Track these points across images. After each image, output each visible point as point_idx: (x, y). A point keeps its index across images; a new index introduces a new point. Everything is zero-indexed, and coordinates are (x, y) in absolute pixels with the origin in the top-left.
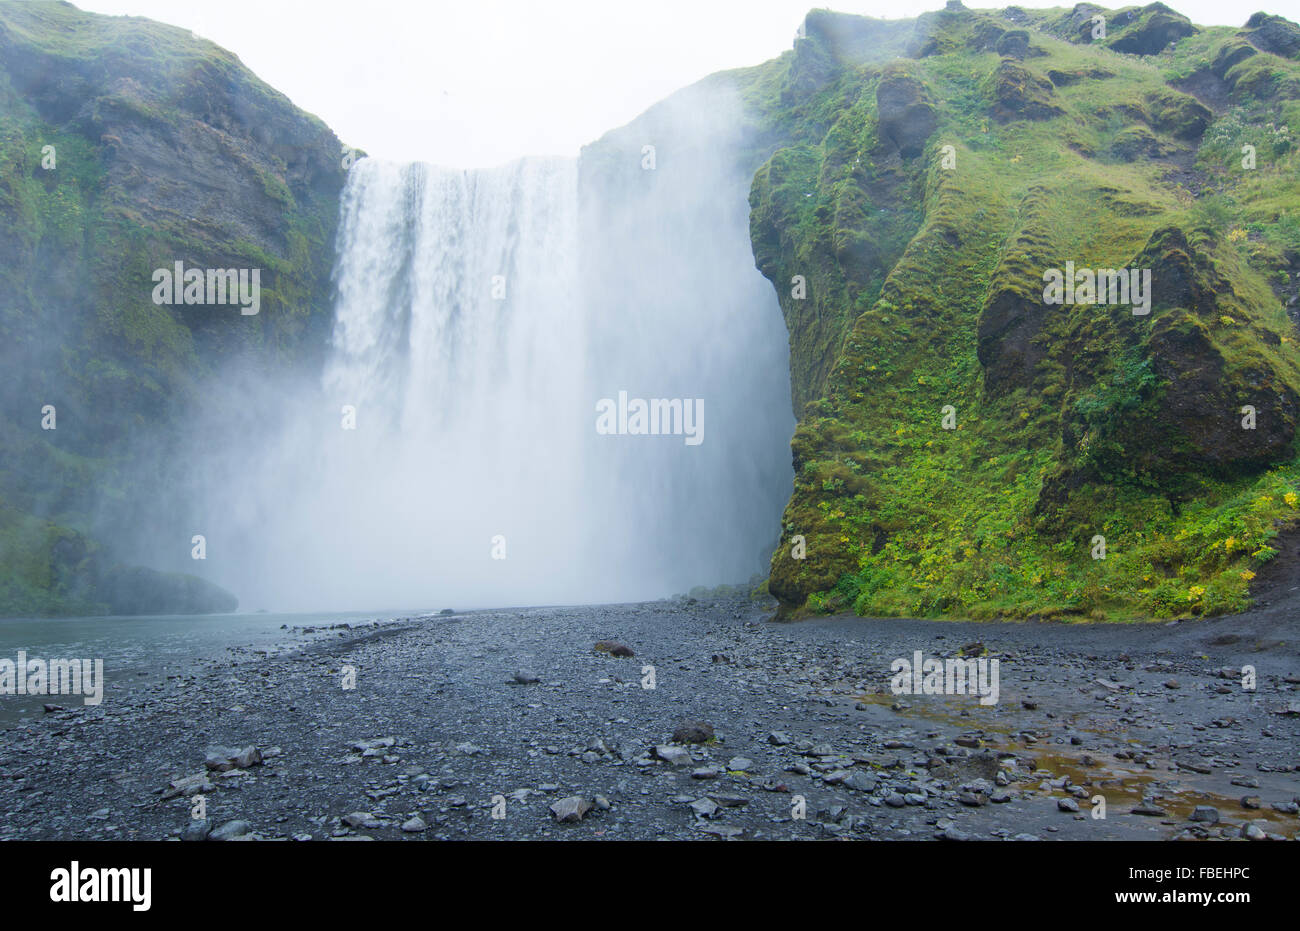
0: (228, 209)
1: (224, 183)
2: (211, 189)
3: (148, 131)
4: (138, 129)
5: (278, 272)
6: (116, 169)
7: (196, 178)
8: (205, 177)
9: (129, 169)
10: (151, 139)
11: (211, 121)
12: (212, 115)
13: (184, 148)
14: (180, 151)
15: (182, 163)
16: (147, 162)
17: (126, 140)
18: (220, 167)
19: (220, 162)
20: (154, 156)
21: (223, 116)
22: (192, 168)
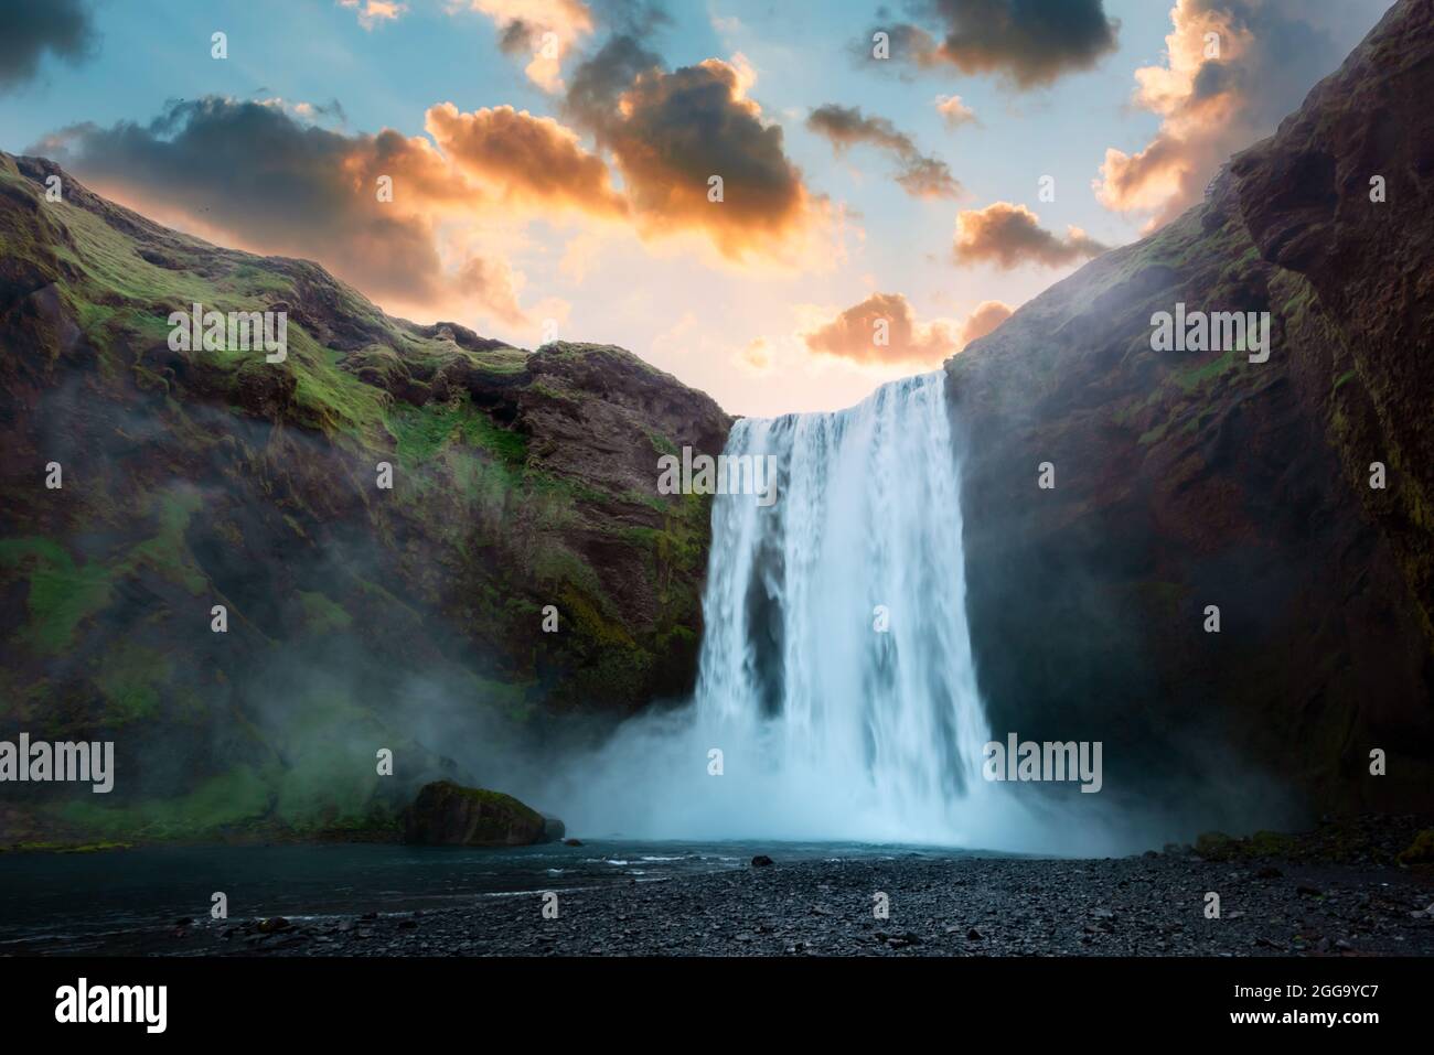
0: (625, 467)
1: (621, 446)
2: (609, 452)
3: (558, 410)
4: (549, 409)
5: (668, 515)
6: (534, 443)
7: (597, 444)
8: (604, 442)
9: (543, 442)
10: (560, 417)
11: (609, 399)
12: (609, 394)
13: (587, 421)
14: (584, 423)
15: (586, 433)
16: (558, 436)
17: (541, 419)
18: (616, 434)
19: (616, 430)
20: (564, 431)
21: (619, 394)
22: (594, 437)
